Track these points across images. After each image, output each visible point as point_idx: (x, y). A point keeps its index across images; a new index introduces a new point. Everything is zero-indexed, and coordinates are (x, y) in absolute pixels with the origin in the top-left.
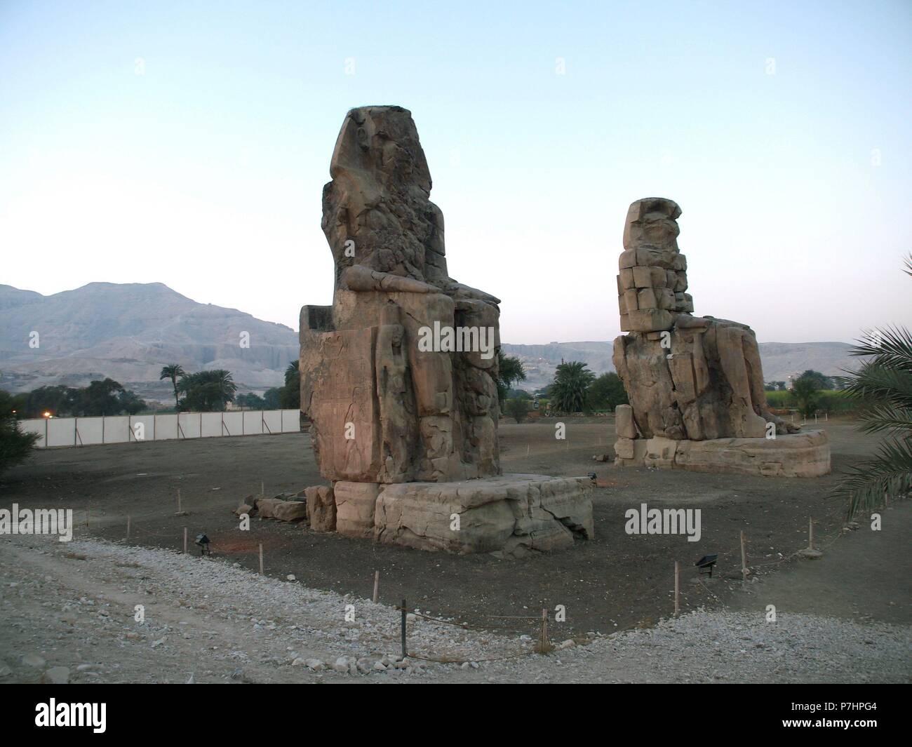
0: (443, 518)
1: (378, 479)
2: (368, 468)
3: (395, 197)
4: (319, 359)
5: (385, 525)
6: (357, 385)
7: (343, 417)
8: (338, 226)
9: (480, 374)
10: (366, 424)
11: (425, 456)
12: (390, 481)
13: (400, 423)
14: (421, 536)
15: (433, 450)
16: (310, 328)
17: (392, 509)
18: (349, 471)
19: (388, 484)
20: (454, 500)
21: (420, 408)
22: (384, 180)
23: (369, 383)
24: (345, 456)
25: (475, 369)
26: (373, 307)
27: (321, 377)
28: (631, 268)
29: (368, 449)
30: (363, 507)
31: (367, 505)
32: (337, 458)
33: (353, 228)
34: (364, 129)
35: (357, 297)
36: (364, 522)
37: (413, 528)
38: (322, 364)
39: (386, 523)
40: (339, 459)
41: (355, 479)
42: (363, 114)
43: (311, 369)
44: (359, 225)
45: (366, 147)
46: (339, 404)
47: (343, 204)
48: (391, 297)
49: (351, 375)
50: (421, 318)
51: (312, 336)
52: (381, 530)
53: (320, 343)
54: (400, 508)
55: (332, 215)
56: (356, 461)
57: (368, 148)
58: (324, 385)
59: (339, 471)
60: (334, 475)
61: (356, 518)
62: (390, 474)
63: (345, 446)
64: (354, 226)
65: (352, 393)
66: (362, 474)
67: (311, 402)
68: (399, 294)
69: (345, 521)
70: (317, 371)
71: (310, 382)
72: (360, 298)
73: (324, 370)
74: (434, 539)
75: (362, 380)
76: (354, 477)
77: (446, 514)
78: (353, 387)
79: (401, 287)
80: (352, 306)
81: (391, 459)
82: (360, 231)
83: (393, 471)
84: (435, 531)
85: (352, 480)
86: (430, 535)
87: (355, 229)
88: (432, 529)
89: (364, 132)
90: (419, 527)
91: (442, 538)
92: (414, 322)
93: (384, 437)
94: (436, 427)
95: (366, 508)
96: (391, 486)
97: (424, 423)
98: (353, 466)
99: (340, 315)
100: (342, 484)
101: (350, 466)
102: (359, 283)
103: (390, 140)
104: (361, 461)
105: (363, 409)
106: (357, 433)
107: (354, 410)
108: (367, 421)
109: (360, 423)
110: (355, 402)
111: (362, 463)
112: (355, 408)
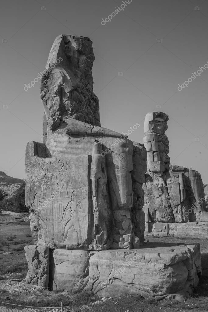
0: (149, 272)
1: (90, 248)
2: (83, 241)
3: (84, 86)
4: (43, 174)
5: (98, 277)
6: (75, 190)
7: (63, 209)
8: (53, 97)
9: (140, 186)
10: (82, 214)
11: (118, 233)
12: (100, 249)
13: (105, 214)
14: (128, 284)
15: (123, 229)
16: (35, 155)
17: (104, 267)
18: (67, 243)
19: (99, 251)
20: (157, 261)
21: (115, 205)
22: (79, 76)
23: (86, 188)
24: (63, 234)
25: (138, 183)
26: (82, 144)
27: (44, 185)
28: (151, 142)
29: (84, 230)
30: (79, 265)
31: (82, 264)
32: (57, 235)
33: (64, 99)
34: (69, 46)
35: (69, 138)
36: (79, 275)
37: (123, 278)
38: (45, 176)
39: (99, 276)
40: (58, 235)
41: (72, 248)
42: (69, 38)
43: (35, 180)
44: (68, 97)
45: (70, 56)
46: (60, 201)
47: (60, 84)
48: (96, 139)
49: (70, 184)
50: (118, 152)
51: (37, 160)
52: (94, 280)
53: (44, 164)
54: (111, 266)
55: (48, 91)
56: (73, 237)
57: (71, 57)
58: (46, 189)
59: (57, 243)
60: (53, 246)
61: (72, 272)
62: (99, 245)
63: (63, 227)
64: (65, 98)
65: (70, 194)
66: (78, 245)
67: (34, 200)
68: (102, 137)
69: (63, 275)
70: (41, 181)
71: (34, 188)
72: (72, 139)
73: (46, 180)
74: (140, 285)
75: (80, 187)
76: (71, 246)
77: (151, 270)
78: (72, 191)
79: (106, 133)
80: (65, 143)
81: (99, 235)
82: (68, 101)
83: (101, 243)
84: (141, 280)
85: (68, 249)
86: (137, 283)
87: (65, 100)
88: (138, 279)
89: (69, 48)
90: (128, 278)
91: (147, 284)
92: (113, 154)
93: (96, 222)
94: (125, 216)
95: (81, 266)
96: (99, 252)
97: (118, 213)
98: (70, 240)
99: (54, 148)
100: (60, 251)
101: (68, 240)
102: (76, 129)
103: (83, 54)
104: (78, 237)
105: (80, 204)
106: (75, 219)
107: (72, 205)
108: (84, 212)
109: (77, 213)
110: (73, 200)
111: (78, 238)
112: (73, 204)
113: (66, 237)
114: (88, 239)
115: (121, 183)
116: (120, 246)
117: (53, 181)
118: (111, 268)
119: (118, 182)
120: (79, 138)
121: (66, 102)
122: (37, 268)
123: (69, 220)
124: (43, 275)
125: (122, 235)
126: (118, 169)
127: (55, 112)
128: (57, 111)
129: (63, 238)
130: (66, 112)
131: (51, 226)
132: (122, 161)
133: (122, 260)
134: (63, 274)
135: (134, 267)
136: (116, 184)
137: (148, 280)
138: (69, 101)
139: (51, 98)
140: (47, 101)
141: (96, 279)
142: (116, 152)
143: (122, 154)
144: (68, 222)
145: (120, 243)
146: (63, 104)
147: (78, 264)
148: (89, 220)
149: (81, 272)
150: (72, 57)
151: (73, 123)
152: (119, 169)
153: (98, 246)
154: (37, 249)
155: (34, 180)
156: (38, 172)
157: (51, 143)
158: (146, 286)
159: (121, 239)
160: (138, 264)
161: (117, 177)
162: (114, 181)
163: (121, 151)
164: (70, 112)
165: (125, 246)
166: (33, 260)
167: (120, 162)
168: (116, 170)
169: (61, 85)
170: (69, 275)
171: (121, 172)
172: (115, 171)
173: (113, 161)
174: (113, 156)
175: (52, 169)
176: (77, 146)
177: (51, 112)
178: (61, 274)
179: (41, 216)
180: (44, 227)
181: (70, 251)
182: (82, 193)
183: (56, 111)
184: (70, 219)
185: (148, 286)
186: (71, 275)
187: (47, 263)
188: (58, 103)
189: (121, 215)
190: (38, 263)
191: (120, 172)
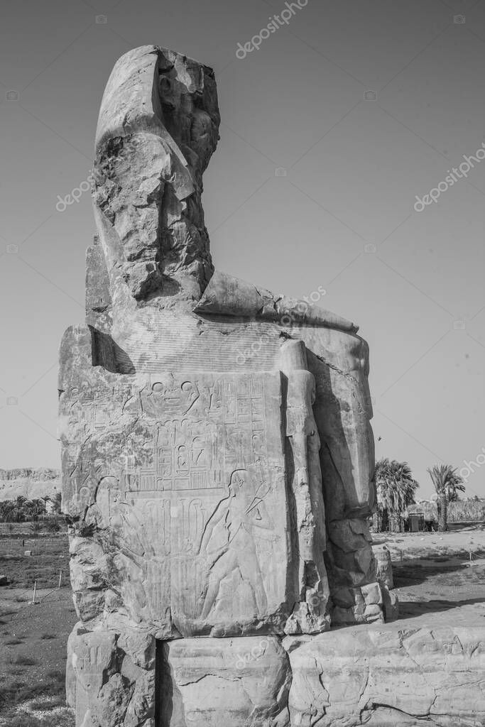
0: (475, 679)
1: (290, 627)
2: (271, 611)
4: (126, 419)
5: (324, 708)
6: (239, 466)
7: (201, 522)
8: (137, 207)
10: (265, 533)
11: (348, 582)
12: (318, 628)
14: (420, 716)
15: (359, 571)
17: (344, 676)
18: (217, 618)
23: (279, 461)
24: (204, 594)
26: (242, 341)
27: (130, 452)
29: (275, 577)
30: (259, 681)
31: (269, 678)
32: (183, 596)
33: (169, 215)
34: (170, 80)
35: (200, 323)
36: (262, 709)
37: (402, 704)
38: (136, 428)
39: (327, 704)
40: (187, 598)
41: (235, 632)
42: (171, 58)
43: (98, 437)
44: (183, 213)
45: (172, 106)
46: (188, 499)
47: (163, 174)
48: (285, 329)
49: (222, 449)
50: (344, 366)
51: (102, 378)
52: (314, 719)
53: (129, 393)
54: (365, 674)
55: (120, 189)
56: (238, 599)
57: (174, 109)
58: (140, 464)
59: (185, 621)
60: (168, 630)
61: (238, 704)
62: (315, 616)
63: (204, 574)
64: (173, 214)
65: (225, 479)
66: (257, 622)
67: (95, 496)
68: (300, 326)
69: (208, 714)
70: (119, 439)
71: (93, 460)
72: (207, 324)
73: (140, 439)
74: (450, 715)
75: (257, 458)
76: (233, 627)
77: (480, 671)
78: (230, 469)
79: (314, 316)
80: (183, 335)
81: (313, 591)
82: (180, 224)
83: (318, 612)
84: (454, 703)
85: (220, 635)
86: (442, 711)
87: (171, 218)
88: (446, 700)
89: (168, 84)
90: (416, 700)
91: (470, 712)
92: (332, 372)
93: (305, 554)
94: (362, 535)
95: (268, 681)
96: (318, 636)
97: (344, 529)
98: (229, 609)
99: (144, 349)
100: (192, 644)
101: (221, 609)
102: (231, 299)
103: (203, 109)
104: (255, 599)
105: (260, 506)
106: (242, 548)
107: (233, 510)
108: (271, 527)
109: (249, 531)
110: (235, 496)
111: (255, 603)
112: (237, 505)
113: (214, 601)
114: (287, 602)
115: (356, 450)
116: (356, 616)
117: (162, 440)
118: (365, 679)
119: (349, 445)
120: (230, 325)
121: (176, 226)
122: (119, 704)
123: (223, 553)
124: (142, 721)
125: (359, 586)
126: (348, 411)
127: (144, 249)
128: (151, 247)
129: (202, 605)
130: (171, 253)
131: (160, 573)
132: (356, 392)
133: (395, 652)
134: (210, 710)
135: (433, 670)
136: (342, 450)
137: (474, 701)
138: (184, 223)
139: (130, 210)
140: (114, 215)
141: (319, 714)
142: (340, 368)
143: (353, 373)
144: (219, 557)
145: (356, 608)
146: (166, 229)
147: (258, 677)
148: (288, 549)
149: (268, 699)
150: (177, 110)
151: (223, 282)
152: (351, 412)
153: (312, 621)
154: (120, 645)
155: (93, 439)
156: (109, 414)
157: (136, 333)
158: (468, 716)
159: (357, 598)
160: (442, 659)
161: (346, 433)
162: (338, 443)
163: (351, 366)
164: (183, 254)
165: (370, 615)
166: (105, 680)
167: (350, 393)
168: (343, 413)
169: (168, 177)
170: (230, 711)
171: (356, 421)
172: (338, 417)
173: (333, 390)
174: (332, 377)
175: (161, 405)
176: (226, 346)
177: (130, 249)
178: (203, 712)
179: (122, 543)
180: (134, 577)
181: (227, 641)
182: (263, 474)
183: (145, 245)
184: (227, 550)
185: (474, 716)
186: (237, 711)
187: (153, 682)
188: (154, 225)
189: (355, 534)
190: (125, 687)
191: (353, 420)
